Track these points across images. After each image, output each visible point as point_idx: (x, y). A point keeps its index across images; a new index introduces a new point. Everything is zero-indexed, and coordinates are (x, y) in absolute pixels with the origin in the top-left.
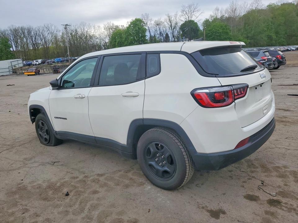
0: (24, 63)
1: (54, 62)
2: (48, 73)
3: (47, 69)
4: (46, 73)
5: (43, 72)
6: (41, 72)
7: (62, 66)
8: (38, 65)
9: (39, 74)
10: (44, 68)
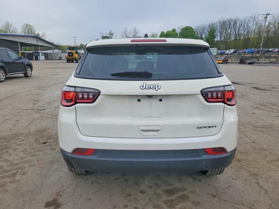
0: (219, 52)
1: (245, 53)
2: (235, 63)
3: (236, 59)
4: (233, 63)
5: (231, 61)
6: (229, 61)
7: (251, 57)
8: (230, 54)
9: (226, 63)
10: (233, 57)
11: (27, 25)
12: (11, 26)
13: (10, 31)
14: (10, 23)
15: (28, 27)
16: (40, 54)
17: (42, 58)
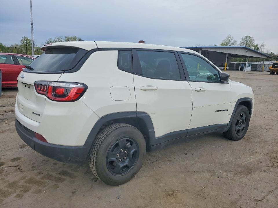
11: (247, 37)
12: (232, 39)
13: (230, 44)
14: (231, 37)
15: (248, 39)
16: (247, 65)
17: (248, 68)
